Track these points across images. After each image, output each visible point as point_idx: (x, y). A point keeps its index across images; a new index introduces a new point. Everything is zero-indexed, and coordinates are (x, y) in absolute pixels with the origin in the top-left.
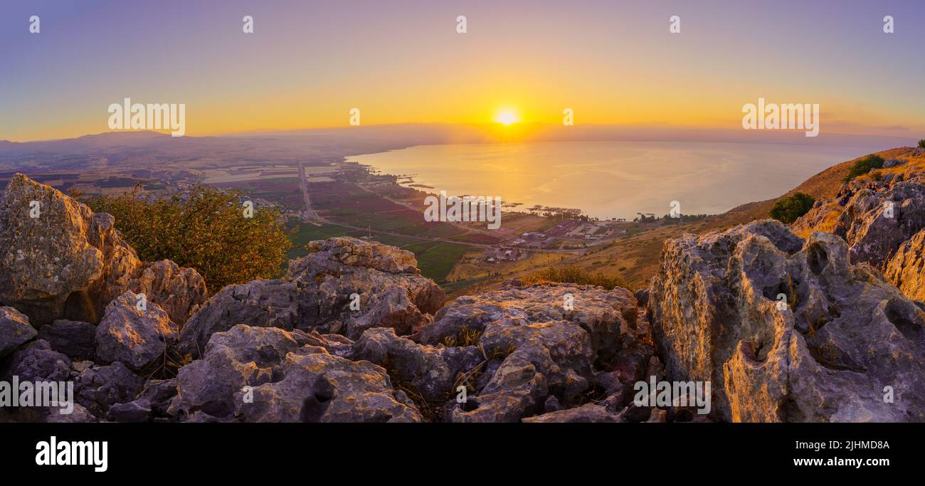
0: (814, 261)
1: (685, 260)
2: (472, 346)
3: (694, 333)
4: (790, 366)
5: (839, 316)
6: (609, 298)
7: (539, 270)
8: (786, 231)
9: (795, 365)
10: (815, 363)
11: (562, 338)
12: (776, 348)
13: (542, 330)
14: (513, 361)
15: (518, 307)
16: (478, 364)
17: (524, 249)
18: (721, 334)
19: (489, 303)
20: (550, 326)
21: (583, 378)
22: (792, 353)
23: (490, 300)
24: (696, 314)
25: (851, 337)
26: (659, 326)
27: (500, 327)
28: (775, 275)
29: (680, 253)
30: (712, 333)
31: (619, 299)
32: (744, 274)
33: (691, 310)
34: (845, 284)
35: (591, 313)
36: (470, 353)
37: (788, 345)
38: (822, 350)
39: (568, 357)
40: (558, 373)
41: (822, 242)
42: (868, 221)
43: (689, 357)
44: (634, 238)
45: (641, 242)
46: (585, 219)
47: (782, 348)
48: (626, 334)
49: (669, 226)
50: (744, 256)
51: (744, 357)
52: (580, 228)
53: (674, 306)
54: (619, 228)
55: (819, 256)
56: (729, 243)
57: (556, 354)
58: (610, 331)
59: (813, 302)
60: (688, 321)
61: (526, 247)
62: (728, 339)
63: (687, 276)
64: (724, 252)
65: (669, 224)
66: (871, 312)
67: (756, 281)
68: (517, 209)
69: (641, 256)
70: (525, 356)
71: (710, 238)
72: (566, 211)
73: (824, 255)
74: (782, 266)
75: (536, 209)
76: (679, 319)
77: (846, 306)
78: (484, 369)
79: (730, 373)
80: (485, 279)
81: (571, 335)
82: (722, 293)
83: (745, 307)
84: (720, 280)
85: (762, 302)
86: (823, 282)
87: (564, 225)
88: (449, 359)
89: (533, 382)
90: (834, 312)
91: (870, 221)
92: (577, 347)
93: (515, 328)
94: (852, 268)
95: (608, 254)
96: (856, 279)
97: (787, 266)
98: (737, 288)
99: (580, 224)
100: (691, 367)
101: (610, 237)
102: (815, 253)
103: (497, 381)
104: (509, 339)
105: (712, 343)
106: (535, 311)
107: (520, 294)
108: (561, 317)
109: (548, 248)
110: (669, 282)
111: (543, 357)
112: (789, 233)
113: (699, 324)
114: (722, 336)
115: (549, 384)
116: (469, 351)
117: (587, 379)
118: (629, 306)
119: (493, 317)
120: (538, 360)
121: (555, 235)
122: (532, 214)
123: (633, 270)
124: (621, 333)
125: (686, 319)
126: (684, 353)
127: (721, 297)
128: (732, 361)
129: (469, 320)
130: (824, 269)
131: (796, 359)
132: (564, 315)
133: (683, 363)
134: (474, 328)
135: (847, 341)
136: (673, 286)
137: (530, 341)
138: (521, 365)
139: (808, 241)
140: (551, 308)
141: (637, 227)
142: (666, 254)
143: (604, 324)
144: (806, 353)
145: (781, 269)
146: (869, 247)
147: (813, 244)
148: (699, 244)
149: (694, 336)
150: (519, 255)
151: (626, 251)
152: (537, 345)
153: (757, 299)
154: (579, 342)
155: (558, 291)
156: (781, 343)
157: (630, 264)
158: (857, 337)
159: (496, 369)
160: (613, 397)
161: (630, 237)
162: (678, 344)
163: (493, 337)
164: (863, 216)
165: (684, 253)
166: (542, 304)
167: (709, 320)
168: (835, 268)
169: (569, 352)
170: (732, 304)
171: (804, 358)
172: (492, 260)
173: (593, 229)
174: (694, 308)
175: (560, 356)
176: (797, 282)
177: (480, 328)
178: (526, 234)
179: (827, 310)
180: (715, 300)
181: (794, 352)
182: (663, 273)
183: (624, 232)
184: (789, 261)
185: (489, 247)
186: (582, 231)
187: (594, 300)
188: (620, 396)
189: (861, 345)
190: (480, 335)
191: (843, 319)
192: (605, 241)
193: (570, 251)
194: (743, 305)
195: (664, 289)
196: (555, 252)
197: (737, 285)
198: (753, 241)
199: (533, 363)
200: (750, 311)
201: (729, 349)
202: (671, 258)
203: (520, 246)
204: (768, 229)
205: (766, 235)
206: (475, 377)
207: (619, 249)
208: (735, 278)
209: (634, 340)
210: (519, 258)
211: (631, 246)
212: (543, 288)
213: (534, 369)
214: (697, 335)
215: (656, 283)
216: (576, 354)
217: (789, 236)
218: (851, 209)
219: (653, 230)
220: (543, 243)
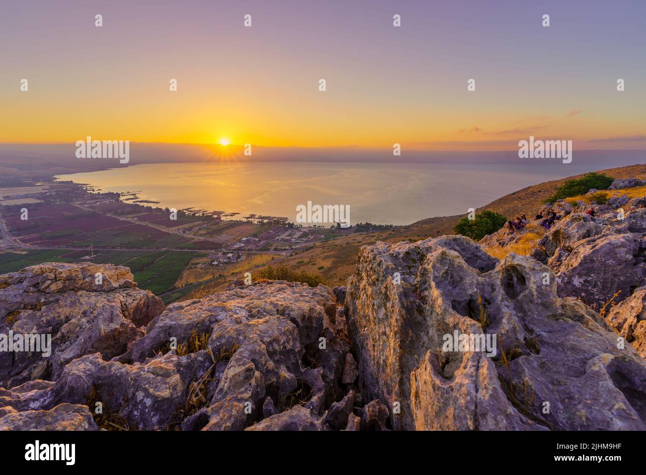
0: (508, 284)
1: (379, 265)
2: (202, 351)
3: (384, 333)
4: (478, 395)
5: (538, 352)
6: (314, 294)
7: (260, 269)
8: (477, 248)
9: (484, 395)
10: (507, 401)
11: (276, 333)
12: (465, 368)
13: (260, 326)
14: (237, 360)
15: (240, 305)
16: (208, 369)
17: (243, 252)
18: (409, 339)
19: (216, 304)
20: (266, 322)
21: (292, 375)
22: (481, 379)
23: (216, 302)
24: (387, 316)
25: (553, 384)
26: (354, 323)
27: (225, 327)
28: (464, 290)
29: (374, 258)
30: (401, 337)
31: (322, 296)
32: (433, 284)
33: (383, 311)
34: (548, 317)
35: (300, 308)
36: (200, 358)
37: (477, 368)
38: (514, 387)
39: (281, 353)
40: (273, 370)
41: (520, 265)
42: (582, 250)
43: (380, 358)
44: (331, 242)
45: (336, 246)
46: (291, 226)
47: (470, 370)
48: (327, 328)
49: (360, 233)
50: (434, 267)
51: (431, 369)
52: (288, 233)
53: (368, 305)
54: (319, 233)
55: (515, 279)
56: (419, 253)
57: (272, 350)
58: (315, 325)
59: (507, 327)
60: (380, 321)
61: (244, 250)
62: (416, 346)
63: (380, 279)
64: (414, 261)
65: (360, 232)
66: (584, 362)
67: (444, 293)
68: (234, 218)
69: (336, 257)
70: (246, 354)
71: (401, 247)
72: (276, 219)
73: (523, 280)
74: (473, 282)
75: (251, 218)
76: (372, 318)
77: (548, 343)
78: (212, 374)
79: (417, 384)
80: (210, 281)
81: (283, 330)
82: (412, 299)
83: (433, 316)
84: (410, 287)
85: (451, 314)
86: (519, 308)
87: (274, 231)
88: (182, 369)
89: (253, 382)
90: (532, 346)
91: (585, 251)
92: (288, 341)
93: (238, 326)
94: (559, 302)
95: (310, 255)
96: (562, 315)
97: (478, 284)
98: (426, 296)
99: (287, 230)
100: (381, 369)
101: (311, 241)
102: (511, 275)
103: (224, 386)
104: (233, 338)
105: (401, 347)
106: (254, 308)
107: (242, 293)
108: (275, 313)
109: (261, 250)
110: (364, 282)
111: (261, 354)
112: (480, 251)
113: (390, 326)
114: (410, 342)
115: (267, 383)
116: (198, 356)
117: (296, 376)
118: (330, 303)
119: (219, 317)
120: (257, 357)
121: (266, 239)
122: (248, 222)
123: (330, 269)
124: (324, 328)
125: (379, 319)
126: (376, 353)
127: (410, 302)
128: (419, 371)
129: (198, 323)
130: (522, 294)
131: (486, 388)
132: (278, 310)
133: (374, 364)
134: (202, 331)
135: (547, 388)
136: (367, 287)
137: (250, 338)
138: (244, 364)
139: (502, 262)
140: (267, 304)
141: (334, 233)
142: (362, 258)
143: (310, 318)
144: (497, 384)
145: (471, 285)
146: (582, 280)
147: (509, 266)
148: (391, 252)
149: (385, 337)
150: (239, 257)
151: (324, 253)
152: (256, 342)
153: (445, 310)
154: (290, 336)
155: (273, 288)
156: (470, 363)
157: (327, 264)
158: (562, 388)
159: (223, 372)
160: (316, 397)
161: (327, 241)
162: (370, 343)
163: (221, 337)
164: (573, 243)
165: (378, 259)
166: (260, 301)
167: (399, 323)
168: (535, 297)
169: (282, 347)
170: (421, 311)
171: (494, 389)
172: (215, 263)
173: (298, 234)
174: (386, 309)
175: (275, 352)
176: (488, 302)
177: (208, 330)
178: (244, 239)
179: (524, 342)
180: (406, 305)
181: (484, 378)
182: (359, 274)
183: (323, 236)
184: (480, 279)
185: (213, 251)
186: (289, 236)
187: (302, 296)
188: (322, 396)
189: (567, 401)
190: (208, 338)
191: (544, 357)
192: (308, 244)
193: (279, 253)
194: (431, 314)
195: (359, 289)
196: (267, 253)
197: (426, 293)
198: (443, 255)
199: (253, 361)
200: (438, 321)
201: (416, 356)
202: (366, 262)
203: (239, 249)
204: (458, 245)
205: (455, 250)
206: (205, 385)
207: (318, 251)
208: (424, 287)
209: (334, 335)
210: (239, 260)
211: (328, 249)
212: (261, 286)
213: (254, 367)
214: (388, 337)
215: (352, 283)
216: (287, 349)
217: (480, 254)
218: (556, 234)
219: (347, 236)
220: (257, 246)
